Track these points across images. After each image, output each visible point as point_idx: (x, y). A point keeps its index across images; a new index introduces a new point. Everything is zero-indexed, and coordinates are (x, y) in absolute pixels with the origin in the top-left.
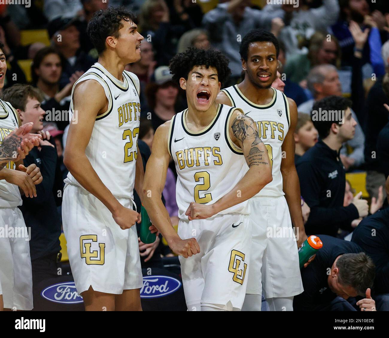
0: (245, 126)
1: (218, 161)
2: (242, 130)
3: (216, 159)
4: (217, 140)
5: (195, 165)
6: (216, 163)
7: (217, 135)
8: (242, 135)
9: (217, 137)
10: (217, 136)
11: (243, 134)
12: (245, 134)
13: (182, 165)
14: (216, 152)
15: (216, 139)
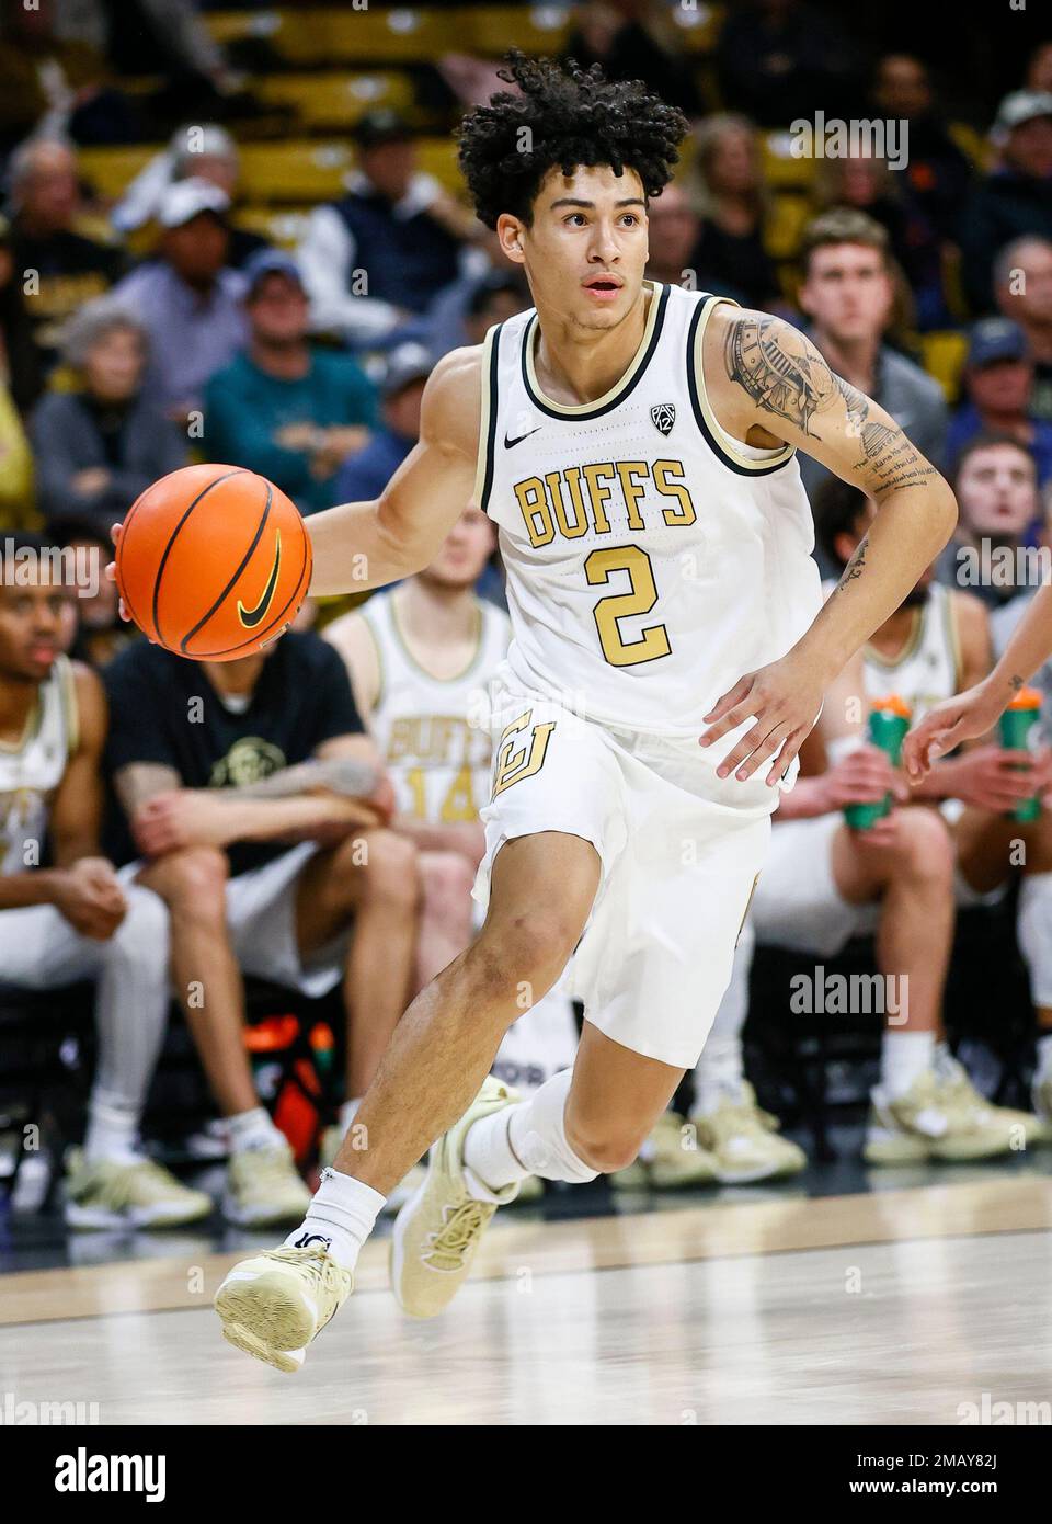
0: (794, 364)
1: (679, 512)
2: (792, 383)
3: (673, 503)
4: (666, 433)
5: (592, 528)
6: (671, 519)
7: (664, 415)
8: (797, 401)
9: (664, 420)
10: (661, 418)
11: (803, 397)
12: (808, 396)
13: (541, 531)
14: (670, 479)
15: (663, 432)
